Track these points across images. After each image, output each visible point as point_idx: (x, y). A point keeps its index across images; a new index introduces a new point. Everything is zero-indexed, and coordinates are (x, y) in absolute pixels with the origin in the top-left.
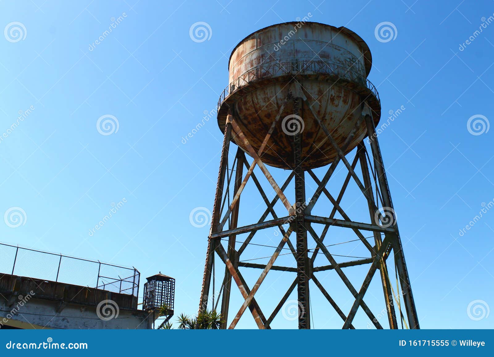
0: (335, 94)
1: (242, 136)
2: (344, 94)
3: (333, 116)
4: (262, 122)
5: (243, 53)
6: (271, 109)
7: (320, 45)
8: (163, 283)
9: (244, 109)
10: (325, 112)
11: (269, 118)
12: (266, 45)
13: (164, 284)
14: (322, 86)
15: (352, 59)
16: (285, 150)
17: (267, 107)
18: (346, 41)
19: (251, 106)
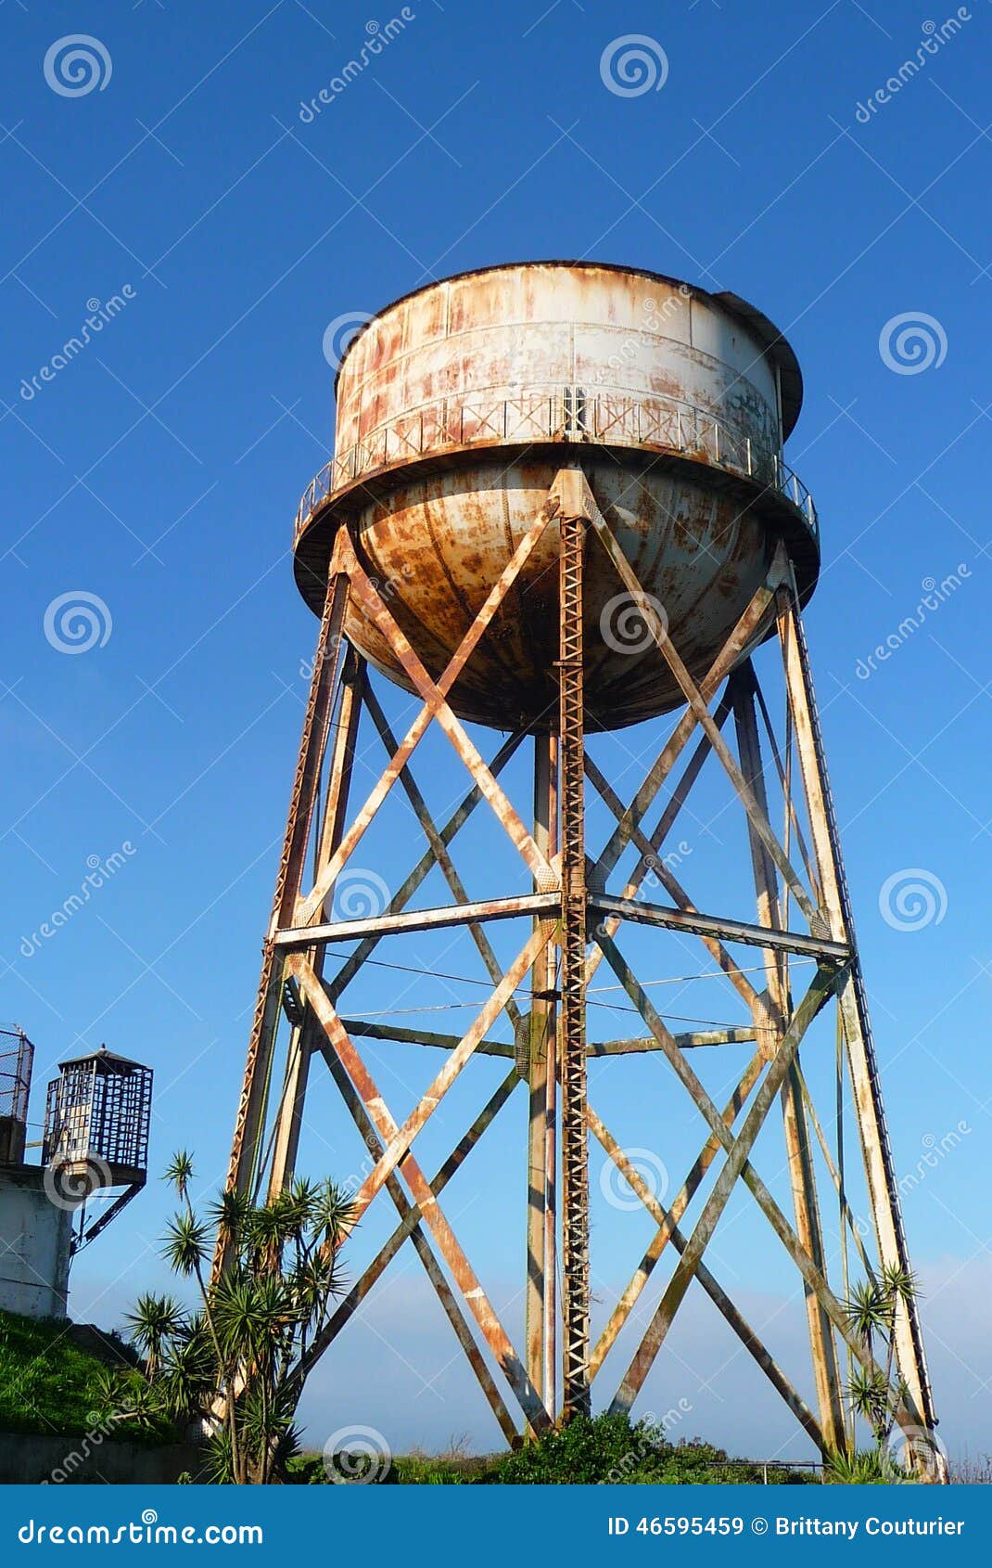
0: (690, 512)
1: (385, 620)
2: (718, 514)
3: (676, 583)
4: (450, 580)
5: (398, 345)
6: (485, 542)
7: (655, 347)
8: (107, 1080)
9: (392, 532)
10: (656, 566)
11: (474, 571)
12: (478, 328)
13: (110, 1084)
14: (652, 486)
15: (749, 398)
16: (516, 673)
17: (472, 535)
18: (734, 340)
19: (419, 525)
